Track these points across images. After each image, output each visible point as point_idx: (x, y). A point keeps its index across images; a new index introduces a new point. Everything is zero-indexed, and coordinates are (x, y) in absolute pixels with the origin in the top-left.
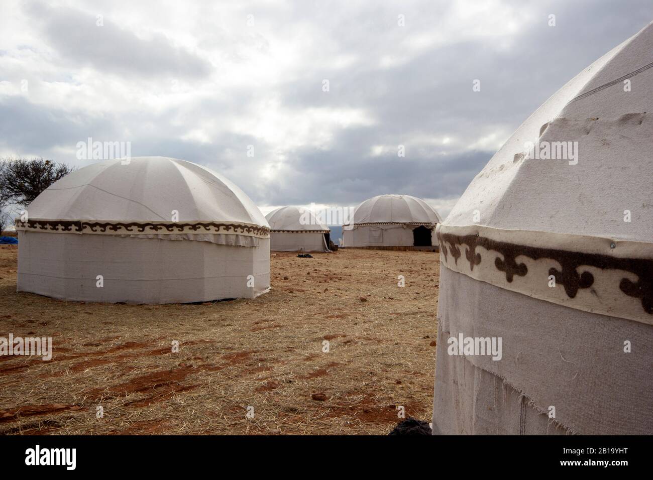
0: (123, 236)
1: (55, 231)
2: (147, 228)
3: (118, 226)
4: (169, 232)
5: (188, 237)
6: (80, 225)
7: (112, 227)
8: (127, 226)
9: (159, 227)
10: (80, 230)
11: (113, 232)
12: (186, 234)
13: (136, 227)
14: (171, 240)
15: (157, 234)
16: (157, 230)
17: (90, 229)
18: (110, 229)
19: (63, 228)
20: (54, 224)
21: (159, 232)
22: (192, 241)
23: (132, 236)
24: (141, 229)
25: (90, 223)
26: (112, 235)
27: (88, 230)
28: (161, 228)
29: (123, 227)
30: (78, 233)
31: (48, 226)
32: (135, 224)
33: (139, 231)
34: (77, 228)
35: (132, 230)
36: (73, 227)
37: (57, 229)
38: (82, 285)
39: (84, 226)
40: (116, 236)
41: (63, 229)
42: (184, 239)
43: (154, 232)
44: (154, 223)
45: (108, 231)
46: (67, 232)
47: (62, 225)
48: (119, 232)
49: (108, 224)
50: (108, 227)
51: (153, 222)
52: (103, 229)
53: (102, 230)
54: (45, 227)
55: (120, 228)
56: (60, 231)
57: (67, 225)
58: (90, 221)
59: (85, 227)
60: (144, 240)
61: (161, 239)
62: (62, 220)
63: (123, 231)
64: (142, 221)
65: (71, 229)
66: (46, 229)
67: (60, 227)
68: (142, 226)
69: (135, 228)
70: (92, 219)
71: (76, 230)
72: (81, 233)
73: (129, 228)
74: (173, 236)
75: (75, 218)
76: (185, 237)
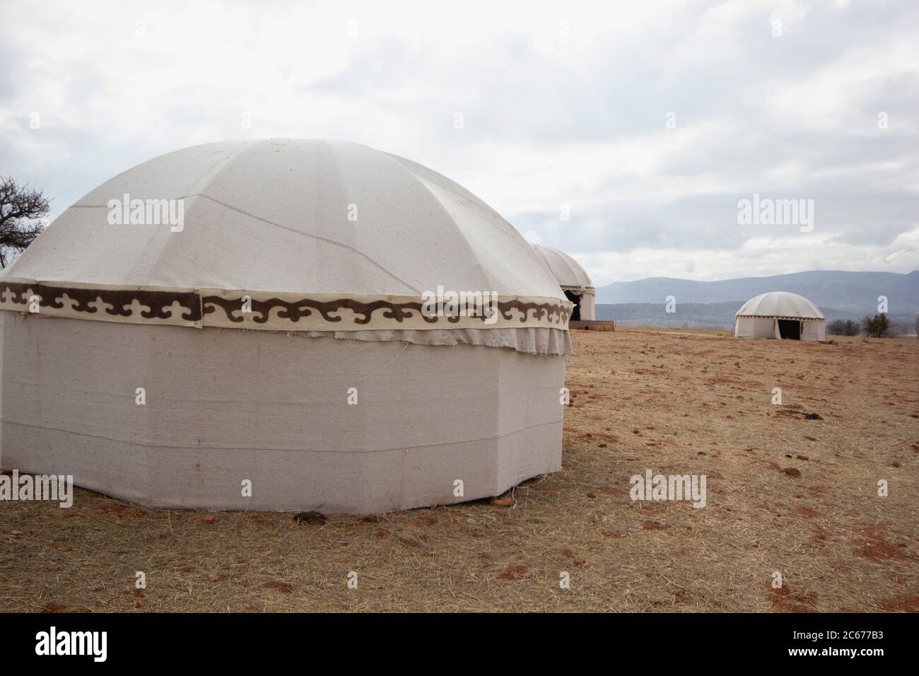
0: (314, 335)
1: (119, 318)
2: (377, 314)
3: (302, 309)
4: (429, 324)
5: (468, 337)
6: (195, 304)
7: (284, 310)
8: (326, 308)
9: (405, 310)
10: (195, 316)
11: (287, 324)
12: (464, 330)
13: (350, 311)
14: (431, 346)
15: (400, 331)
16: (400, 320)
17: (225, 315)
18: (281, 315)
19: (147, 309)
20: (119, 300)
21: (407, 324)
22: (476, 345)
23: (338, 335)
24: (362, 317)
25: (224, 297)
26: (284, 332)
27: (218, 318)
28: (409, 315)
29: (316, 312)
30: (191, 324)
31: (99, 304)
32: (346, 303)
33: (358, 321)
34: (188, 311)
35: (338, 319)
36: (177, 309)
37: (129, 313)
38: (198, 465)
39: (207, 305)
40: (296, 334)
41: (144, 314)
42: (459, 341)
43: (393, 324)
44: (393, 302)
45: (275, 321)
46: (156, 320)
47: (142, 303)
48: (304, 324)
49: (275, 302)
50: (274, 312)
51: (391, 298)
52: (260, 315)
53: (256, 319)
54: (91, 305)
55: (307, 313)
56: (136, 317)
57: (156, 302)
58: (225, 292)
59: (211, 310)
60: (369, 345)
61: (410, 343)
62: (142, 289)
63: (314, 322)
64: (364, 294)
65: (169, 314)
66: (94, 310)
67: (136, 307)
68: (365, 310)
69: (347, 314)
70: (229, 286)
71: (185, 317)
72: (199, 324)
73: (331, 314)
74: (435, 334)
75: (183, 286)
76: (462, 337)
